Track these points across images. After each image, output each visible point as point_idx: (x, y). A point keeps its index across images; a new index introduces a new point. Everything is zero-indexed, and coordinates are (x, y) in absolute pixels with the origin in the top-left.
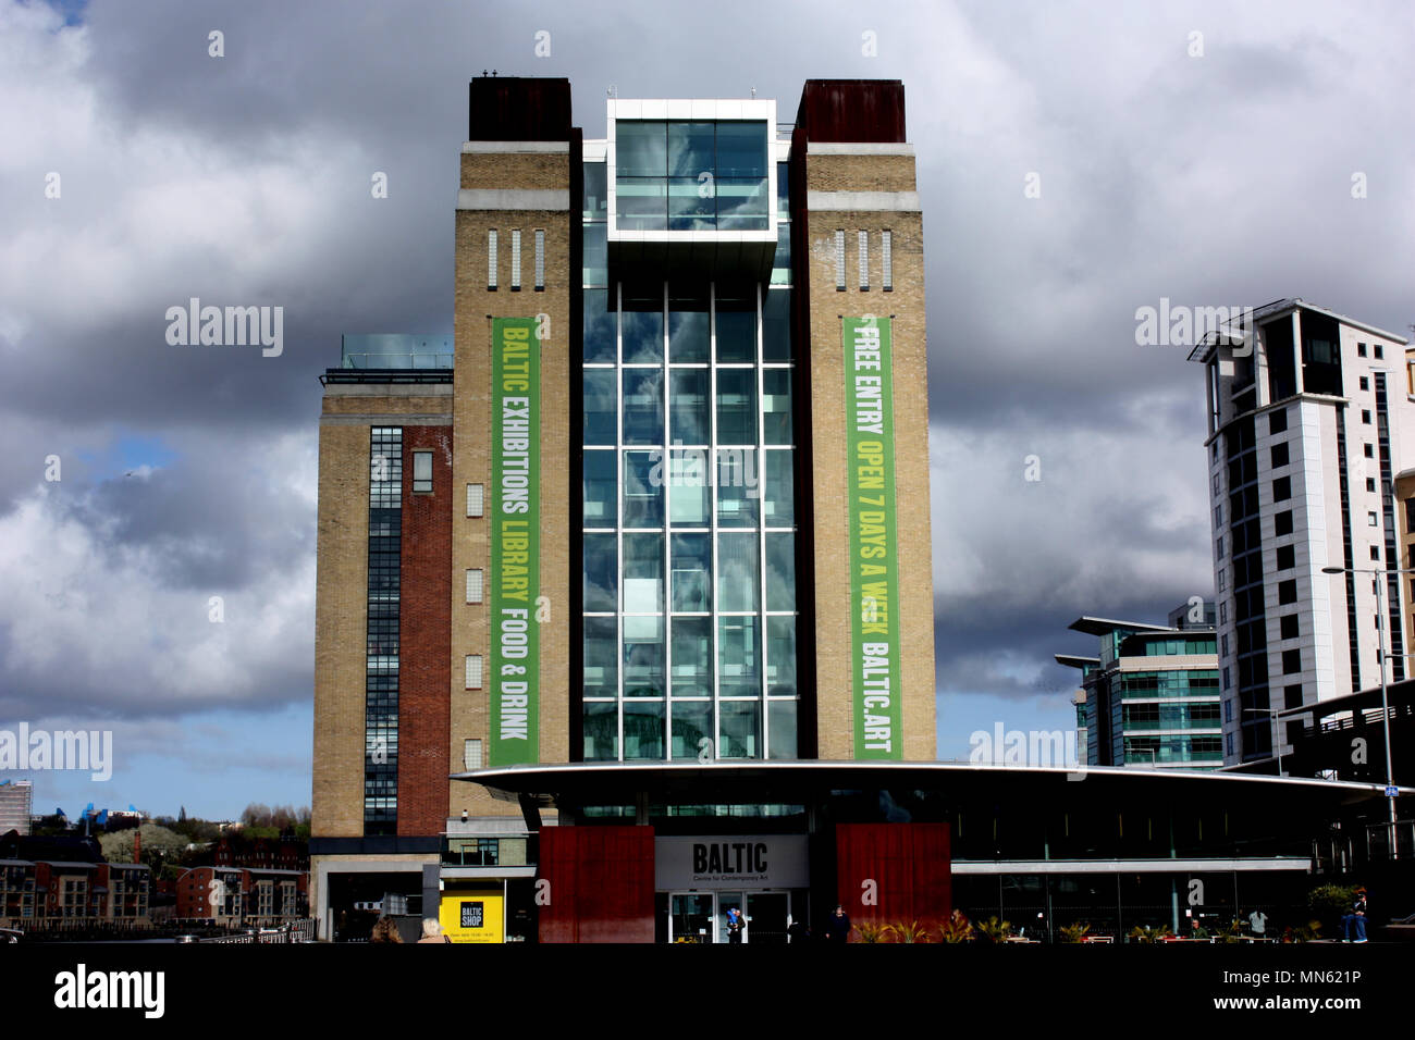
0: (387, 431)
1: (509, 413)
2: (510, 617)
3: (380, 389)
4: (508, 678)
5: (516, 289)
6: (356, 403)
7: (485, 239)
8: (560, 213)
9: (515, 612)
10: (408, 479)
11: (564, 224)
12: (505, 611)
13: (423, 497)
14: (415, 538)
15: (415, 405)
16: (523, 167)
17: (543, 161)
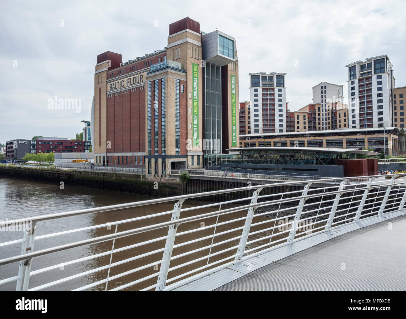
0: (177, 80)
1: (195, 81)
2: (195, 117)
3: (176, 72)
4: (195, 128)
5: (195, 59)
6: (173, 74)
7: (191, 48)
8: (200, 47)
9: (196, 116)
10: (180, 90)
11: (201, 49)
12: (195, 116)
13: (182, 93)
14: (182, 101)
15: (181, 76)
16: (195, 37)
17: (198, 37)
